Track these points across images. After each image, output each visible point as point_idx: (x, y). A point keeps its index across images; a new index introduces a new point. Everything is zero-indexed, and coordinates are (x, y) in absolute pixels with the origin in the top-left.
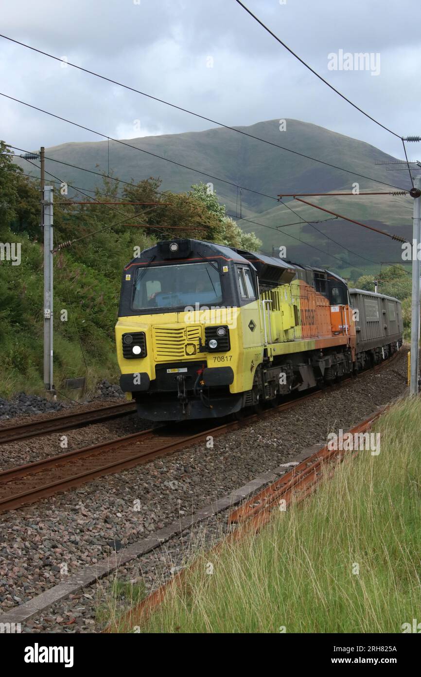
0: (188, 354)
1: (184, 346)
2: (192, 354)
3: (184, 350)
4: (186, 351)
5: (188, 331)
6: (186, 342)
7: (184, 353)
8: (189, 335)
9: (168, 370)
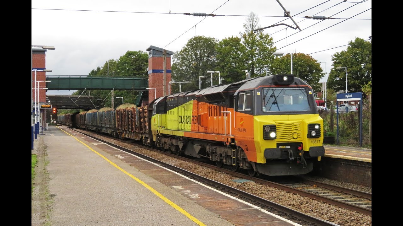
0: (294, 138)
1: (292, 134)
2: (297, 138)
3: (292, 136)
4: (293, 137)
5: (295, 126)
6: (293, 132)
7: (292, 138)
8: (295, 128)
9: (280, 147)
